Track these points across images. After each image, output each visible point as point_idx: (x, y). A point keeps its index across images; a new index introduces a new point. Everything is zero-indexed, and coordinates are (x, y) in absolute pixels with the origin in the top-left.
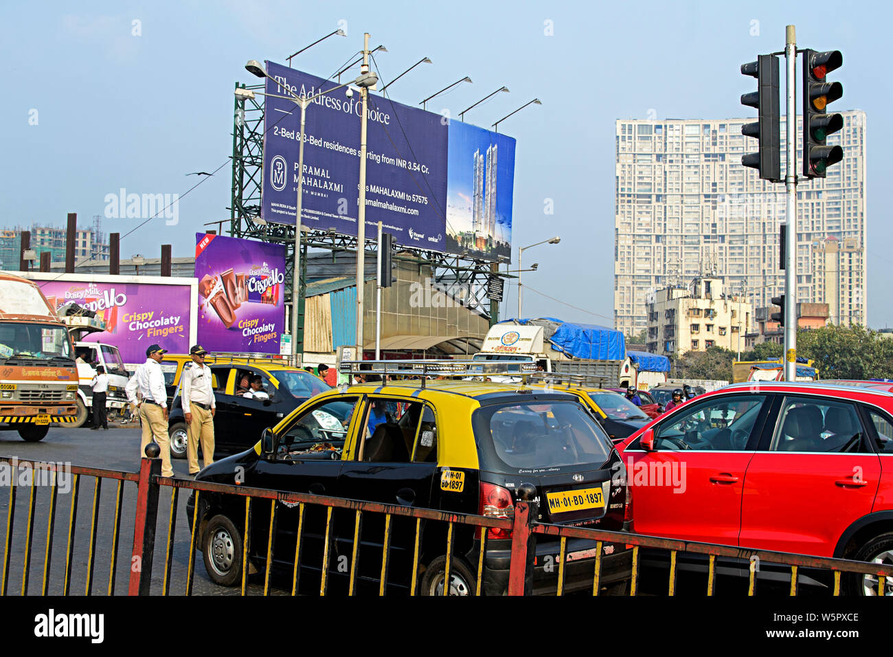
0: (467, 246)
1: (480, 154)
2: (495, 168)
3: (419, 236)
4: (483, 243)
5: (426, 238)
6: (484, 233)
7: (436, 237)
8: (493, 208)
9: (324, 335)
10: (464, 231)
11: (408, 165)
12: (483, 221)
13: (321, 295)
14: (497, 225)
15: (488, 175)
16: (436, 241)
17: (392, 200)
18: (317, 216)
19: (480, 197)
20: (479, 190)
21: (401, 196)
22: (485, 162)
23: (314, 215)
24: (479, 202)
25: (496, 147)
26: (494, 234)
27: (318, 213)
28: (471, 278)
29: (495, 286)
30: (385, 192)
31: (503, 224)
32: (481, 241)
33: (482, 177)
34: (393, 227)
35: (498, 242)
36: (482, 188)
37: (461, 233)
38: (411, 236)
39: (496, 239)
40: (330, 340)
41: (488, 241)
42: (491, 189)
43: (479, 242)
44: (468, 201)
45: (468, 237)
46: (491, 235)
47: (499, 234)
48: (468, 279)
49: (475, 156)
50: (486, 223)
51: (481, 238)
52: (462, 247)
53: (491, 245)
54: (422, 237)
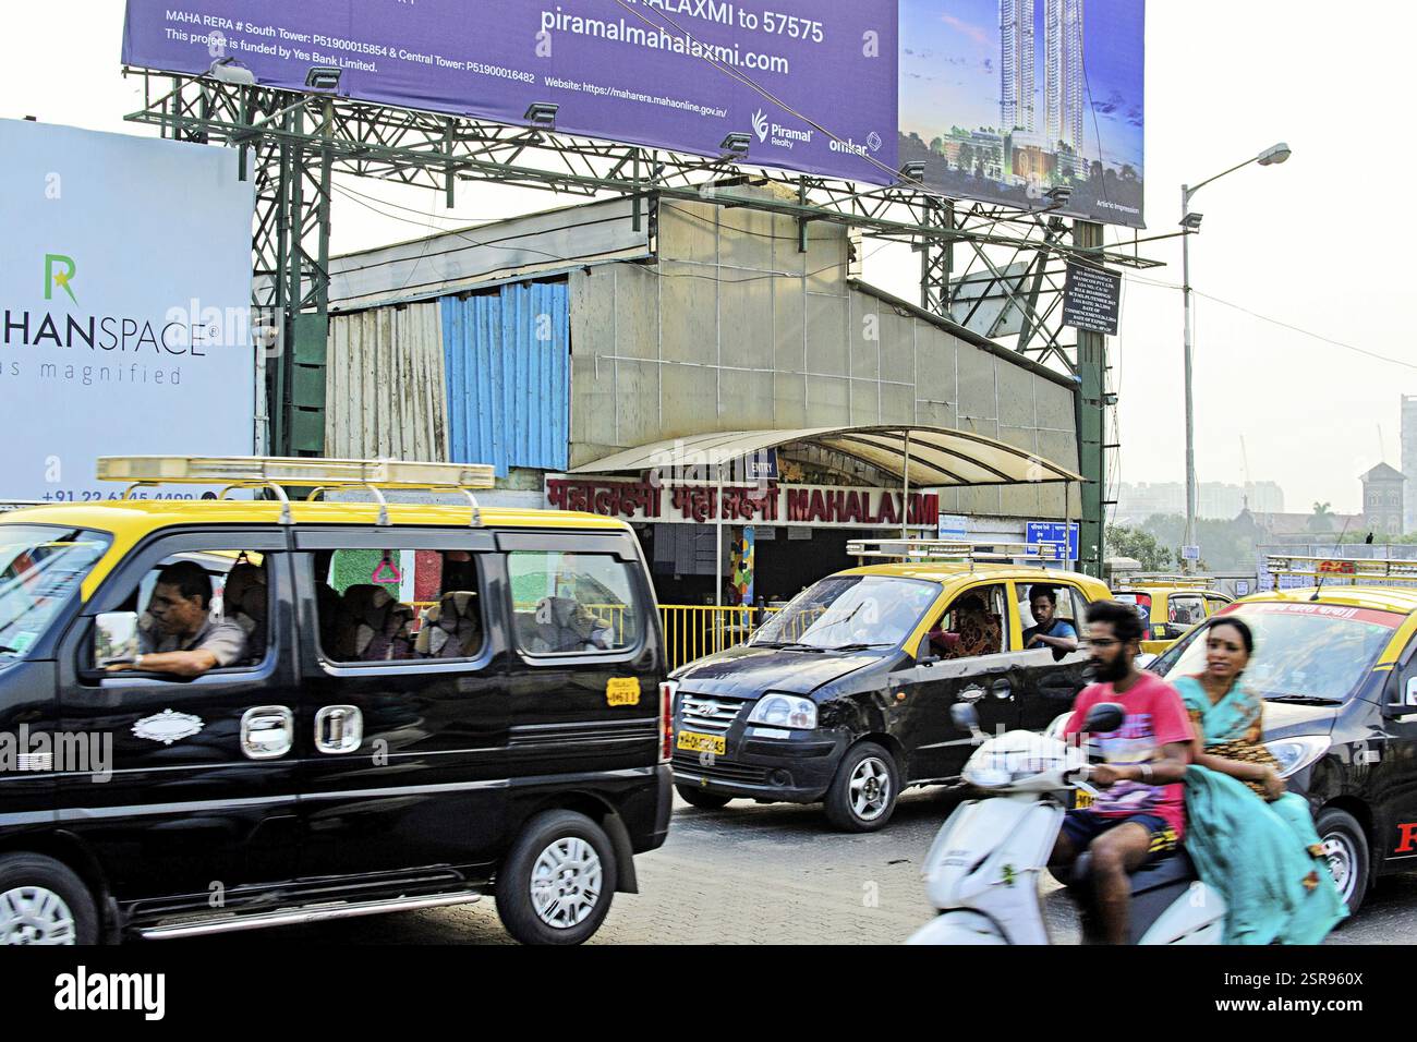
0: (980, 171)
3: (791, 134)
4: (1040, 165)
5: (821, 140)
6: (1045, 135)
7: (859, 140)
8: (1075, 67)
10: (971, 127)
12: (1037, 101)
13: (400, 306)
14: (1088, 116)
16: (861, 150)
17: (678, 25)
18: (367, 59)
19: (1023, 32)
20: (1020, 11)
23: (354, 56)
24: (1020, 47)
26: (1078, 139)
27: (373, 49)
28: (1033, 271)
31: (1112, 114)
32: (1033, 160)
34: (687, 106)
35: (1097, 165)
36: (1030, 6)
37: (957, 133)
38: (763, 136)
39: (1087, 153)
41: (1058, 159)
42: (1066, 12)
43: (1024, 162)
44: (981, 40)
45: (986, 146)
46: (1070, 142)
47: (1095, 142)
48: (1027, 274)
50: (1049, 108)
51: (1032, 152)
52: (961, 173)
53: (1069, 172)
54: (806, 137)
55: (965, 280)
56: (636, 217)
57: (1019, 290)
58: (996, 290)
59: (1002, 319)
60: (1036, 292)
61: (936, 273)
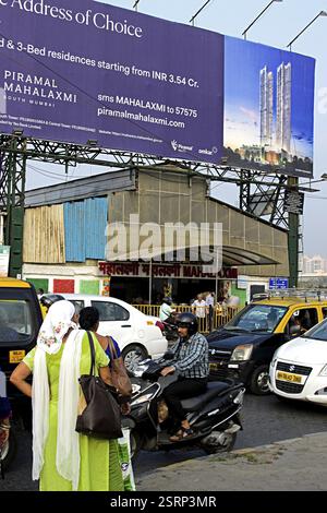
0: (253, 159)
1: (268, 71)
2: (288, 86)
3: (185, 148)
4: (275, 157)
5: (196, 150)
6: (276, 147)
7: (209, 150)
8: (288, 124)
9: (53, 245)
10: (249, 144)
11: (168, 78)
12: (274, 136)
13: (49, 205)
14: (292, 140)
15: (280, 91)
17: (145, 112)
18: (38, 125)
19: (268, 113)
20: (268, 106)
21: (162, 108)
22: (275, 80)
23: (34, 124)
24: (268, 118)
25: (289, 65)
26: (289, 148)
27: (40, 122)
28: (276, 193)
29: (293, 200)
30: (138, 103)
31: (301, 140)
32: (272, 155)
33: (271, 93)
34: (148, 139)
35: (296, 157)
36: (271, 104)
37: (244, 147)
38: (175, 149)
39: (292, 153)
40: (62, 251)
41: (282, 155)
42: (284, 106)
43: (269, 157)
44: (254, 116)
45: (255, 151)
46: (285, 149)
47: (297, 149)
49: (261, 72)
50: (278, 138)
51: (272, 153)
52: (246, 160)
53: (285, 159)
54: (191, 149)
55: (254, 195)
56: (131, 176)
57: (271, 200)
58: (263, 199)
59: (266, 209)
60: (277, 199)
61: (245, 193)
